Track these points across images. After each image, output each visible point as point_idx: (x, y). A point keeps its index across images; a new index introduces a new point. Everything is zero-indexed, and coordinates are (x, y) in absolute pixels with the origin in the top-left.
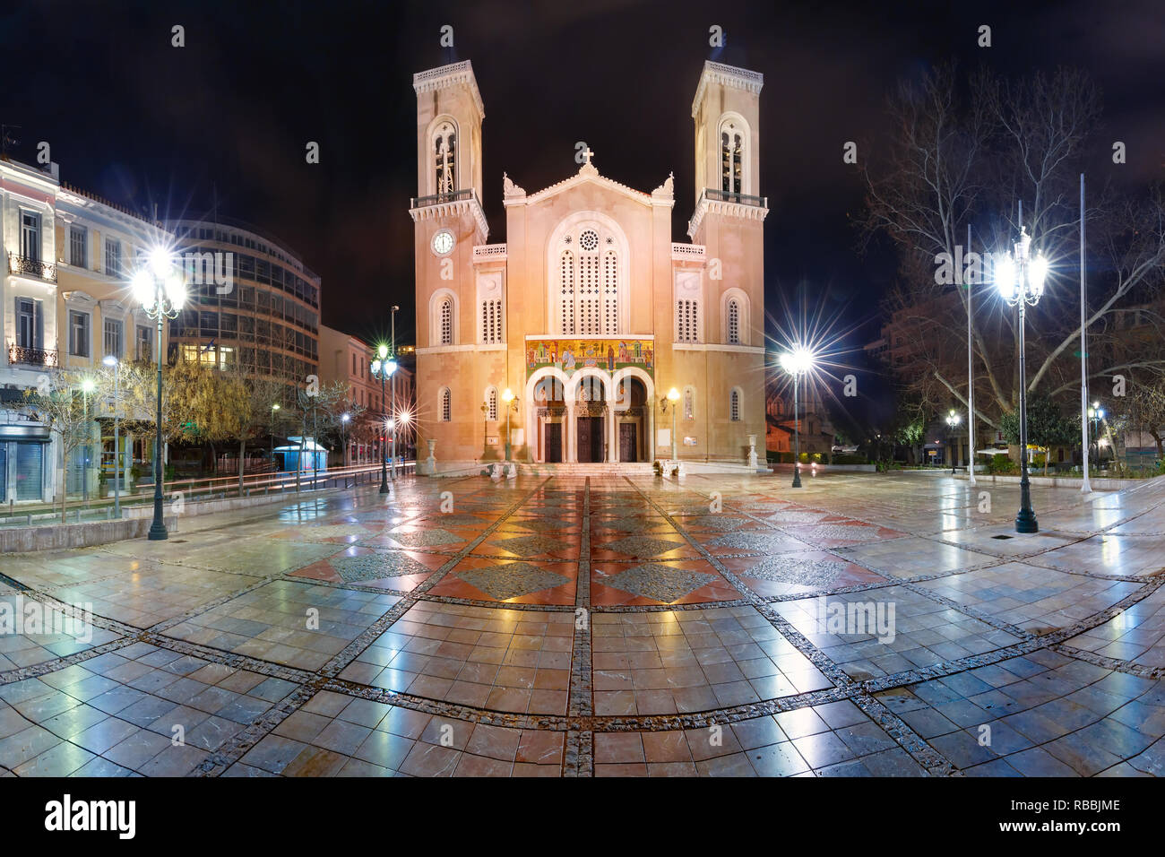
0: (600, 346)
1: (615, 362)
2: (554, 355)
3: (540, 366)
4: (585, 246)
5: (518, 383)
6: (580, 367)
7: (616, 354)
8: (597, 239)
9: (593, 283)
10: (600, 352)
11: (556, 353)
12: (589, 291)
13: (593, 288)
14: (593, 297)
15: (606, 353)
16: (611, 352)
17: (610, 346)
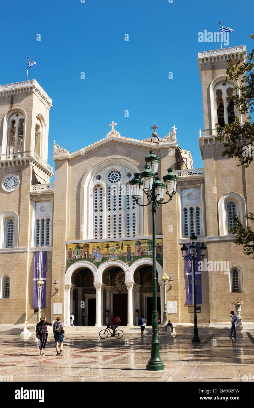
0: (120, 245)
1: (132, 256)
2: (86, 253)
3: (75, 260)
4: (112, 180)
5: (59, 272)
6: (106, 260)
7: (133, 251)
8: (120, 175)
9: (117, 204)
10: (120, 250)
11: (88, 252)
12: (115, 209)
13: (117, 207)
14: (117, 213)
15: (125, 250)
16: (129, 249)
17: (128, 245)
